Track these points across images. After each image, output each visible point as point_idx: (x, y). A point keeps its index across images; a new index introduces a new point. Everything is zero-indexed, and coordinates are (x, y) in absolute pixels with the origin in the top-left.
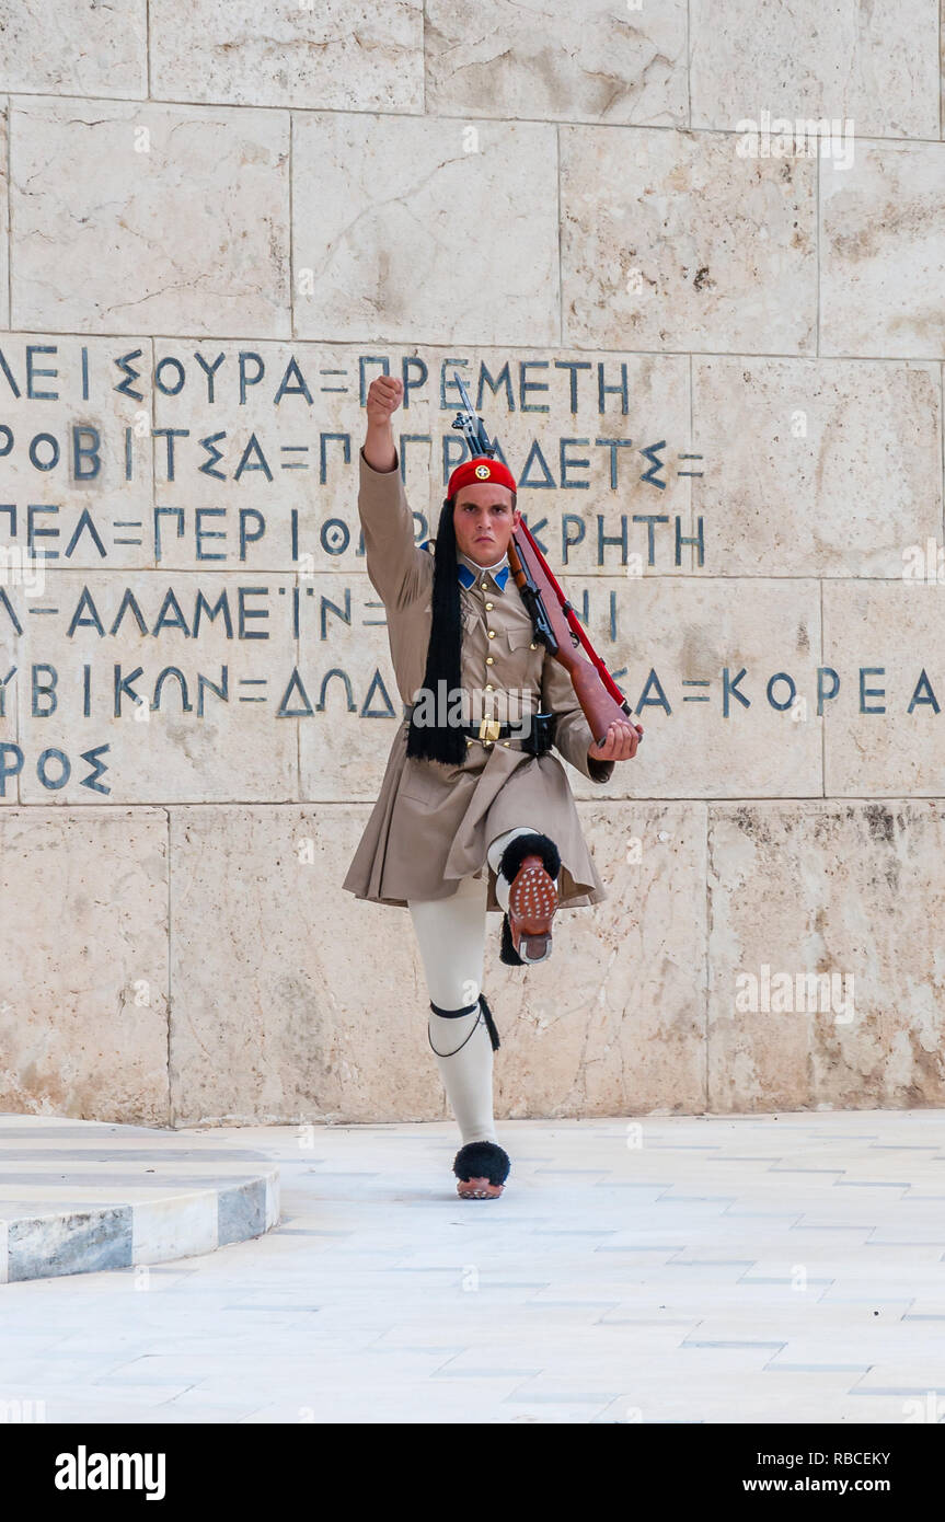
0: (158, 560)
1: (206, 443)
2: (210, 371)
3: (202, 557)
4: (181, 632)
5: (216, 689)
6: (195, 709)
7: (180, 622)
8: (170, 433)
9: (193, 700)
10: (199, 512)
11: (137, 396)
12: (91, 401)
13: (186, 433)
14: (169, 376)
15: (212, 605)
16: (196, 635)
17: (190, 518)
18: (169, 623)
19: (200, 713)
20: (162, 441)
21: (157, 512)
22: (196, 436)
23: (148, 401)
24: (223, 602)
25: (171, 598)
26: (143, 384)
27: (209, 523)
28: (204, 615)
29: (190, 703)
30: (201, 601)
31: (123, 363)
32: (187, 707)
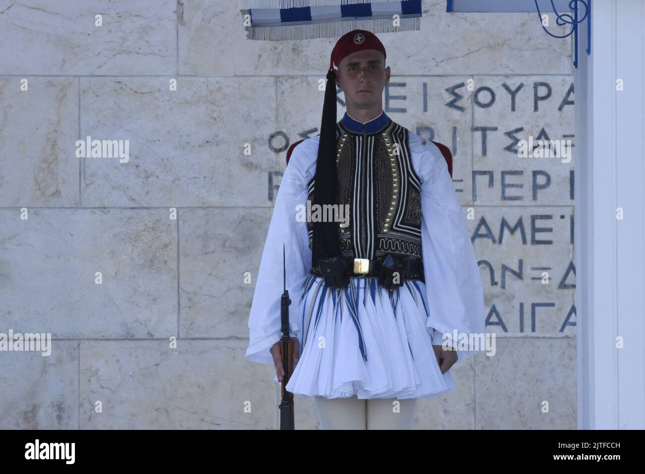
0: (474, 200)
1: (509, 134)
2: (513, 94)
3: (504, 198)
4: (490, 241)
5: (514, 272)
6: (500, 284)
7: (489, 235)
8: (484, 130)
9: (498, 278)
10: (504, 173)
11: (461, 109)
12: (429, 113)
13: (495, 129)
14: (484, 97)
15: (512, 225)
16: (500, 242)
17: (497, 177)
18: (482, 236)
19: (503, 287)
20: (478, 134)
21: (475, 173)
22: (502, 131)
23: (469, 111)
24: (520, 223)
25: (483, 222)
26: (465, 102)
27: (509, 179)
28: (506, 232)
29: (496, 280)
30: (504, 224)
31: (452, 91)
32: (494, 283)
